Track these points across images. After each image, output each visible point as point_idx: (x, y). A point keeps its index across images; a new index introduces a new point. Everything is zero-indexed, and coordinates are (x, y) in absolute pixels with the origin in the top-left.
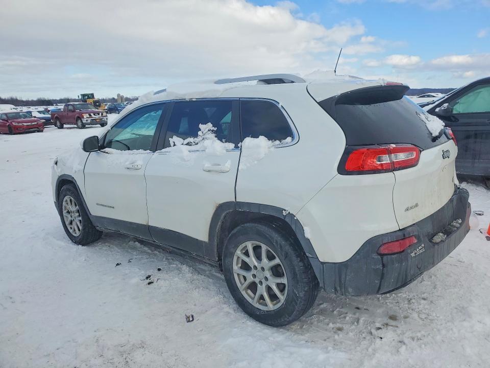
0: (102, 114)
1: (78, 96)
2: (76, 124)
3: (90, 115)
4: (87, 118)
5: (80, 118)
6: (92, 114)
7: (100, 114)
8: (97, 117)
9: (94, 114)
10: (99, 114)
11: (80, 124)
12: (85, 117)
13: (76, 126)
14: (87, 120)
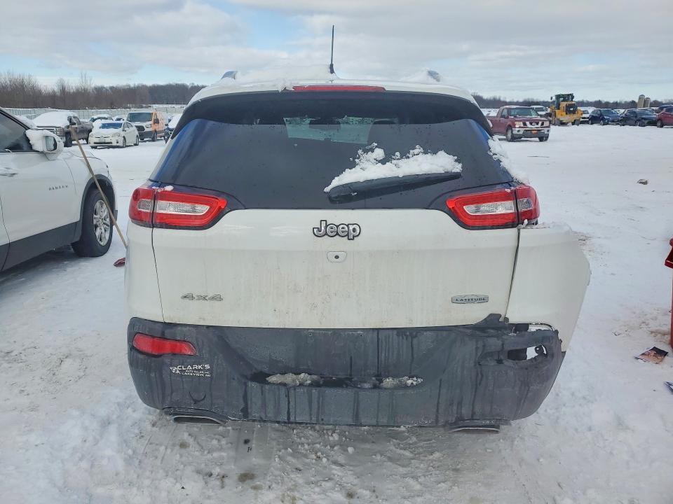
0: (542, 124)
1: (552, 98)
2: (506, 135)
3: (525, 124)
4: (520, 127)
5: (511, 127)
6: (528, 123)
7: (540, 123)
8: (534, 127)
9: (531, 124)
10: (537, 124)
11: (509, 135)
12: (517, 126)
13: (505, 137)
14: (518, 131)
